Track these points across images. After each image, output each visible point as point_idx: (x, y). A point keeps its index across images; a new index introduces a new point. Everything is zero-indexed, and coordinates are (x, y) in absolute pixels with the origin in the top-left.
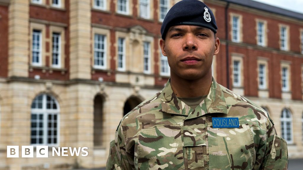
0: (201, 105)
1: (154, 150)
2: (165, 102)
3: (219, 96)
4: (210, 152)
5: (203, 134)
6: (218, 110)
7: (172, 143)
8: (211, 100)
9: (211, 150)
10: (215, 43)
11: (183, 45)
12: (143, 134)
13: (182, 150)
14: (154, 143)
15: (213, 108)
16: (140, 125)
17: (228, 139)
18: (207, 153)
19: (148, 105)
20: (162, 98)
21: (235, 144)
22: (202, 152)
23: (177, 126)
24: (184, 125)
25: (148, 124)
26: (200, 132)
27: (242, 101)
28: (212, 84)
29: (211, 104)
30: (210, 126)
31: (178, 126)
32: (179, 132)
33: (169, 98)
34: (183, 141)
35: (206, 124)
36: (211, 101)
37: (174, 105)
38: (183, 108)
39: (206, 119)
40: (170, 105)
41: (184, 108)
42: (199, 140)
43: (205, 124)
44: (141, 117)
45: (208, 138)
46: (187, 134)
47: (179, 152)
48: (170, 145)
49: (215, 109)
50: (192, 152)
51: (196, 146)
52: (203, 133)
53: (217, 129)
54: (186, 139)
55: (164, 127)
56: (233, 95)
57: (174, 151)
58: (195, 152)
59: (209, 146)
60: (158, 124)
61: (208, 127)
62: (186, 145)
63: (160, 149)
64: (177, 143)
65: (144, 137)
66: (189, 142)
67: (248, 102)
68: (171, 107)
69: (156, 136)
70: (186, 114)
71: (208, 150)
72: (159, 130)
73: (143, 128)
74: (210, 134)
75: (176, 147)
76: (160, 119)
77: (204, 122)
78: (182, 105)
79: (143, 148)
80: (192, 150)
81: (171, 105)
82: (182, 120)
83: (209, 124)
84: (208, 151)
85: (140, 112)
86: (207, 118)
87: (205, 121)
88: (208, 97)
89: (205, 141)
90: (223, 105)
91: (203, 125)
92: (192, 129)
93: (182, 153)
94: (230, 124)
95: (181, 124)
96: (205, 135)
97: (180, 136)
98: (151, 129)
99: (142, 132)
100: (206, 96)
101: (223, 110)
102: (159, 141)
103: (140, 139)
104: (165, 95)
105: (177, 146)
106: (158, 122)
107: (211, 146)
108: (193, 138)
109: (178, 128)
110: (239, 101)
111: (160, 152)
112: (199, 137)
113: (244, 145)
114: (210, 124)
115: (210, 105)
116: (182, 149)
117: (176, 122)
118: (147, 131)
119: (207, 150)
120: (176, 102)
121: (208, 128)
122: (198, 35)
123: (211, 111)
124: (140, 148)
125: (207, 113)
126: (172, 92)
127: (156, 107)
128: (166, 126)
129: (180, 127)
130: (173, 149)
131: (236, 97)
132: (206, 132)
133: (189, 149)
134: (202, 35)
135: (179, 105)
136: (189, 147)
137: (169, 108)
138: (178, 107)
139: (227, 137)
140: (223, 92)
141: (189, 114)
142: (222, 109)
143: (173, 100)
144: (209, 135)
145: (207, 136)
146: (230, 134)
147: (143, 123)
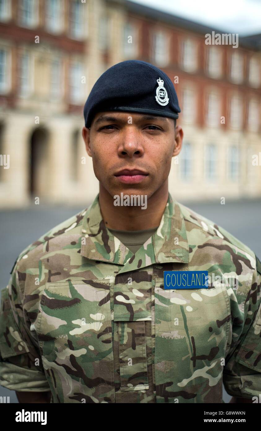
0: (145, 246)
1: (65, 323)
2: (89, 235)
3: (177, 230)
4: (157, 332)
5: (148, 300)
6: (174, 257)
7: (94, 314)
8: (162, 237)
9: (159, 330)
10: (175, 136)
11: (118, 147)
12: (49, 292)
13: (110, 328)
14: (65, 310)
15: (165, 253)
16: (45, 274)
17: (189, 309)
18: (153, 333)
19: (61, 236)
20: (84, 228)
21: (200, 318)
22: (144, 332)
23: (103, 282)
24: (116, 282)
25: (58, 274)
26: (141, 295)
27: (215, 236)
28: (166, 207)
29: (164, 245)
30: (158, 285)
31: (106, 282)
32: (107, 294)
33: (96, 229)
34: (112, 309)
35: (153, 281)
36: (163, 239)
37: (102, 244)
38: (116, 250)
39: (154, 272)
40: (95, 242)
41: (119, 250)
42: (141, 310)
43: (151, 281)
44: (48, 260)
45: (156, 307)
46: (120, 298)
47: (106, 331)
48: (92, 316)
49: (168, 254)
50: (128, 330)
51: (134, 320)
52: (146, 297)
53: (172, 291)
54: (118, 308)
55: (82, 282)
56: (201, 225)
57: (97, 327)
58: (133, 331)
59: (156, 322)
60: (73, 276)
61: (157, 287)
62: (117, 318)
63: (74, 322)
64: (102, 313)
65: (49, 299)
66: (122, 313)
67: (225, 239)
68: (97, 244)
69: (69, 298)
70: (120, 262)
71: (155, 329)
72: (74, 287)
73: (49, 281)
74: (159, 300)
75: (100, 321)
76: (77, 267)
77: (149, 279)
78: (114, 245)
79: (47, 318)
80: (128, 327)
81: (97, 241)
82: (113, 272)
83: (158, 282)
84: (153, 330)
85: (47, 249)
86: (155, 270)
87: (151, 276)
88: (159, 233)
89: (149, 313)
90: (183, 248)
91: (148, 283)
92: (129, 289)
93: (110, 332)
94: (193, 283)
95: (111, 279)
96: (151, 302)
97: (108, 301)
98: (63, 284)
99: (47, 288)
100: (156, 230)
101: (182, 257)
102: (73, 308)
103: (43, 303)
104: (89, 223)
105: (103, 319)
106: (74, 272)
107: (160, 323)
108: (129, 307)
109: (105, 287)
110: (210, 237)
111: (74, 328)
112: (140, 306)
113: (215, 320)
114: (160, 282)
115: (161, 247)
116: (110, 325)
117: (102, 276)
118: (56, 287)
119: (153, 327)
120: (105, 238)
121: (156, 289)
122: (145, 129)
123: (162, 259)
124: (42, 319)
125: (154, 263)
126: (100, 219)
127: (73, 243)
128: (86, 282)
129: (110, 284)
130: (95, 323)
131: (206, 228)
132: (153, 296)
133: (123, 325)
134: (152, 129)
135: (109, 243)
136: (123, 322)
137: (93, 248)
138: (108, 249)
139: (186, 305)
140: (186, 220)
141: (125, 262)
142: (181, 255)
143: (101, 234)
144: (157, 302)
145: (153, 304)
146: (192, 299)
147: (50, 271)
